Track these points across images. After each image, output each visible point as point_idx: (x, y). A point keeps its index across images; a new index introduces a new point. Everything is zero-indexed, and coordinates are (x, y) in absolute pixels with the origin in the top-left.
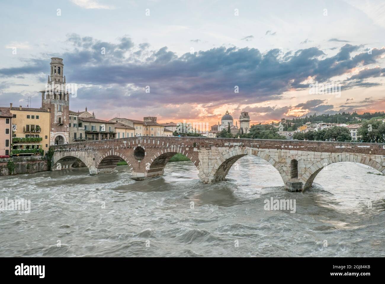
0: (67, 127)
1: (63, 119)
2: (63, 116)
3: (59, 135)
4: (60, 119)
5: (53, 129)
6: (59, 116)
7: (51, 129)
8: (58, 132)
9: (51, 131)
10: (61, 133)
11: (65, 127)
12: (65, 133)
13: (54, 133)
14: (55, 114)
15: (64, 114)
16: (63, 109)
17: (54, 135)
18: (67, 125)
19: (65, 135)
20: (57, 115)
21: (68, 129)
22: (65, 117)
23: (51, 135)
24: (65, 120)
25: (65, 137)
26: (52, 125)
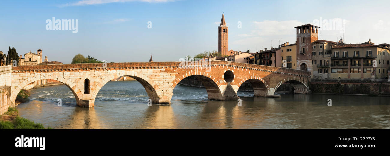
0: (309, 56)
1: (306, 49)
2: (306, 46)
3: (303, 63)
4: (304, 49)
5: (298, 58)
6: (303, 47)
7: (297, 58)
8: (302, 61)
9: (297, 59)
10: (305, 61)
11: (308, 55)
12: (308, 60)
13: (299, 62)
14: (300, 46)
15: (307, 44)
16: (306, 41)
17: (299, 63)
18: (309, 54)
19: (307, 63)
20: (301, 46)
21: (310, 57)
22: (307, 47)
23: (297, 63)
24: (308, 50)
25: (308, 64)
26: (297, 56)
